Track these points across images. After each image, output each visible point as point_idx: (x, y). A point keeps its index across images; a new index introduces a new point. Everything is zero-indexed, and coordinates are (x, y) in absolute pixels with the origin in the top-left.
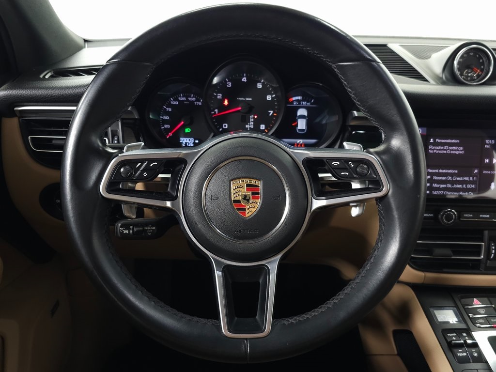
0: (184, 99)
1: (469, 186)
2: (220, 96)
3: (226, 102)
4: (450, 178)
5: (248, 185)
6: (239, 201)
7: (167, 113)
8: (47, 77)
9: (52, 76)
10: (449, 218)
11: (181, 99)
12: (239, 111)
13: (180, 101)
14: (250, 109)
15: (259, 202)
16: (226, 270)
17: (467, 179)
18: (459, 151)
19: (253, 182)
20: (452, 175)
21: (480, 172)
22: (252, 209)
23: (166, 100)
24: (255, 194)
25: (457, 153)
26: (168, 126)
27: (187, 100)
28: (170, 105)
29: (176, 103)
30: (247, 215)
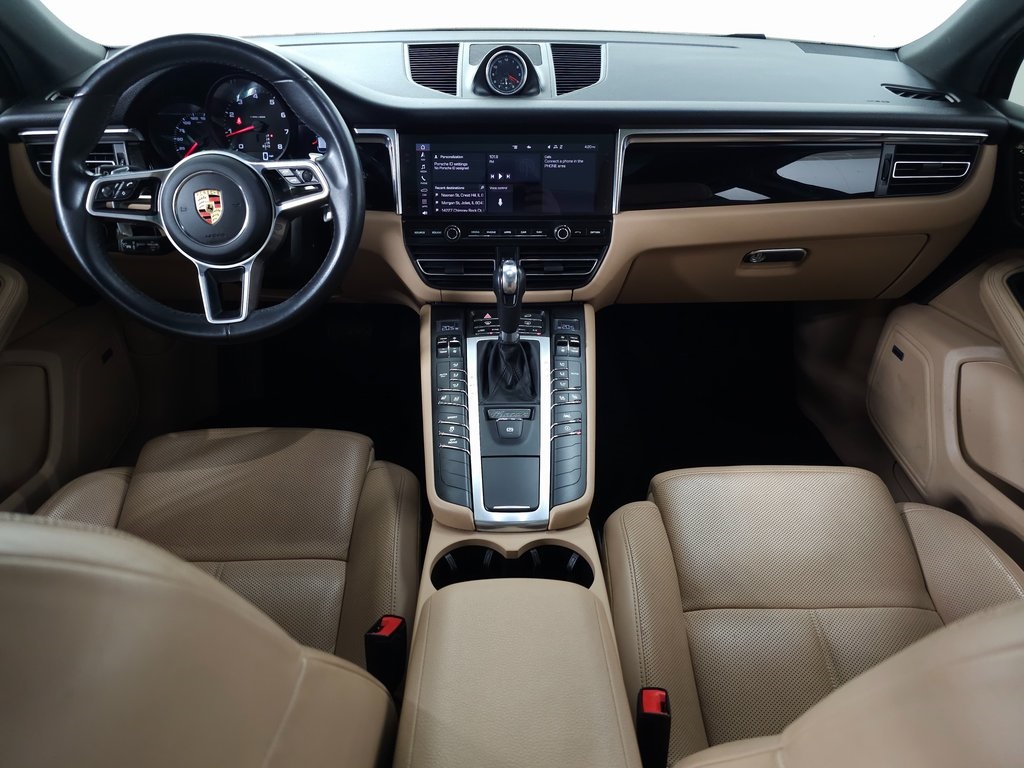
0: (197, 119)
1: (477, 203)
2: (232, 115)
3: (239, 121)
4: (458, 195)
5: (210, 196)
6: (203, 211)
7: (180, 135)
8: (52, 99)
9: (58, 98)
10: (452, 234)
11: (193, 119)
12: (252, 130)
13: (192, 121)
14: (264, 128)
15: (221, 209)
16: (209, 273)
17: (474, 195)
18: (464, 167)
19: (215, 193)
20: (459, 192)
21: (487, 188)
22: (216, 215)
23: (177, 121)
24: (217, 203)
25: (463, 169)
26: (184, 148)
27: (200, 120)
28: (182, 126)
29: (189, 123)
30: (213, 222)
